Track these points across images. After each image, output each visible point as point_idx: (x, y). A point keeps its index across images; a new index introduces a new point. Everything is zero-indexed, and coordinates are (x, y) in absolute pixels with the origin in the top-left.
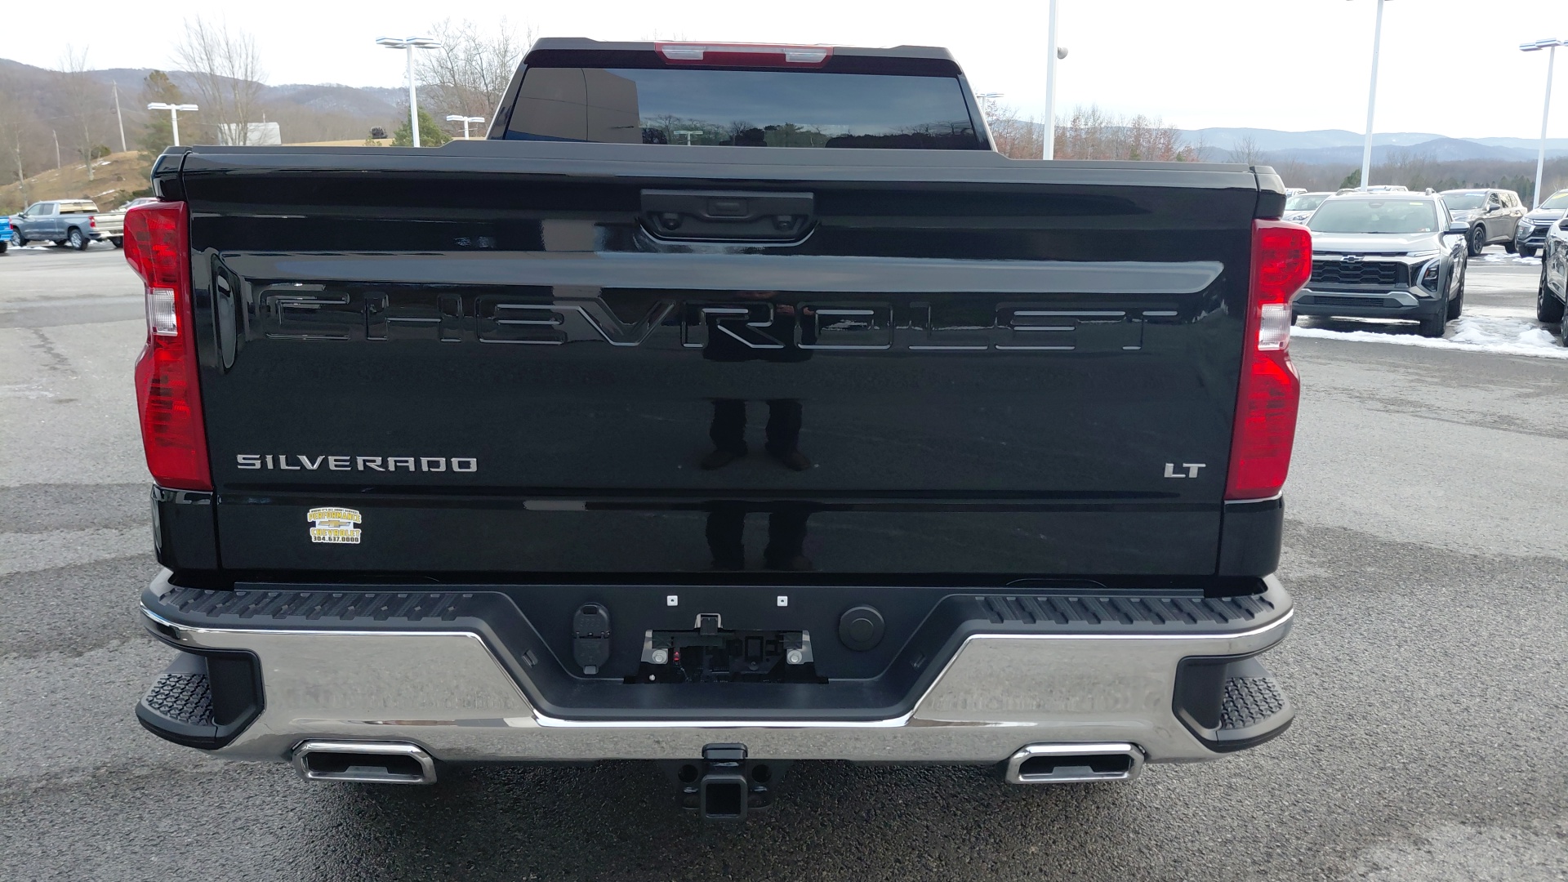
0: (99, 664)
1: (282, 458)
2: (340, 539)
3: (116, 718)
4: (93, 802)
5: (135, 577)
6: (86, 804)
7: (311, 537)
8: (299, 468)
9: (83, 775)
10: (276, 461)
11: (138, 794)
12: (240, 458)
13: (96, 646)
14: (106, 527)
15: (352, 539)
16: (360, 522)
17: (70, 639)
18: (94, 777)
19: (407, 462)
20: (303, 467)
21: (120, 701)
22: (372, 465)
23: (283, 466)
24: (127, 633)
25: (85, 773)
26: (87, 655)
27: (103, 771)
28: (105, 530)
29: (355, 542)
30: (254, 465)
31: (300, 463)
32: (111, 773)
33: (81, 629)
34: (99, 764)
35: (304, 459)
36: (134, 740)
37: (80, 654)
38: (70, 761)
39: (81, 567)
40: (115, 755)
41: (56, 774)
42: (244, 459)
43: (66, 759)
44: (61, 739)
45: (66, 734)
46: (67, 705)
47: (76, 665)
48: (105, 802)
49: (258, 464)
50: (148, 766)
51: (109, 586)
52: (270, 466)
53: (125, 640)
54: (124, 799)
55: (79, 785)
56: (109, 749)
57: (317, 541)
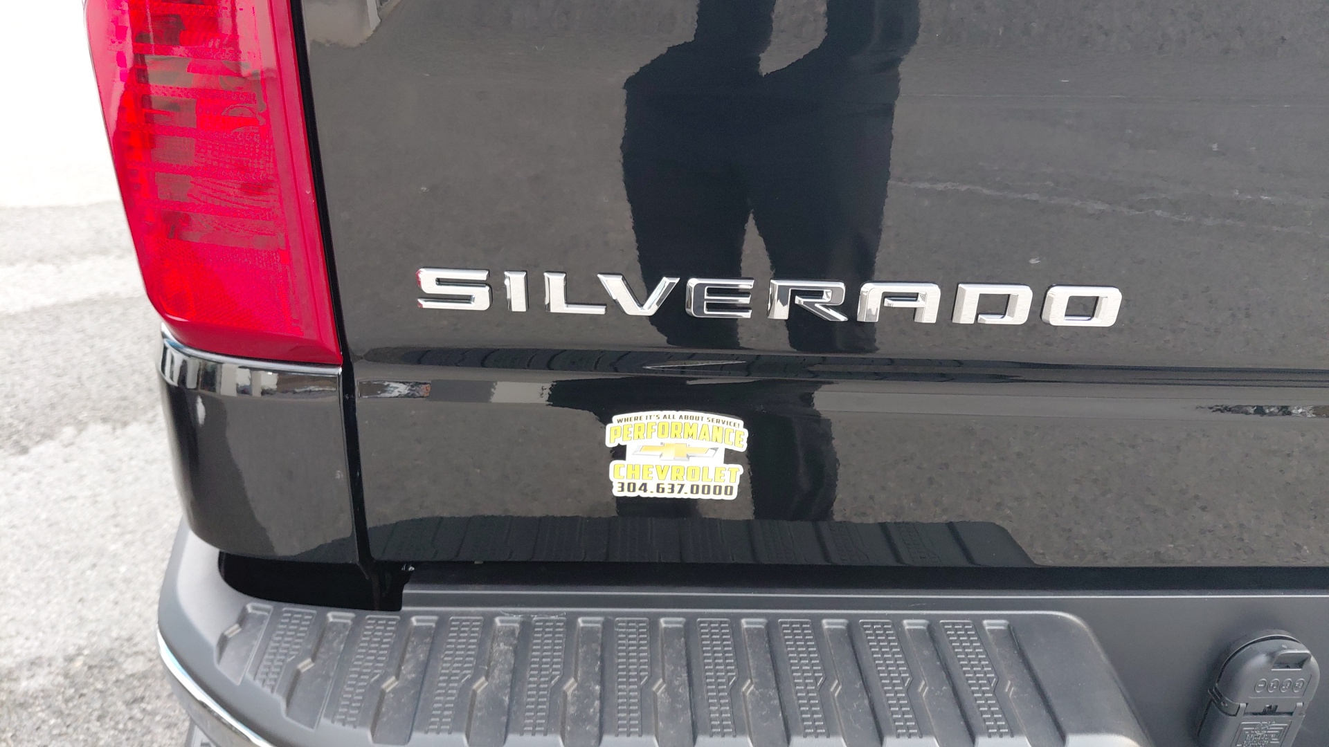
0: (52, 467)
1: (555, 284)
2: (687, 489)
3: (86, 562)
4: (71, 730)
5: (83, 331)
6: (60, 735)
7: (610, 485)
8: (600, 310)
9: (50, 673)
10: (535, 291)
11: (136, 712)
12: (428, 279)
13: (47, 436)
14: (41, 261)
15: (718, 490)
16: (742, 447)
17: (10, 425)
18: (66, 676)
19: (914, 297)
20: (613, 306)
21: (88, 530)
22: (818, 305)
23: (556, 299)
24: (83, 416)
25: (53, 669)
26: (35, 451)
27: (79, 663)
28: (40, 266)
29: (723, 497)
30: (468, 299)
31: (601, 297)
32: (90, 668)
33: (24, 411)
34: (71, 650)
35: (615, 286)
36: (116, 603)
37: (25, 451)
38: (28, 644)
39: (14, 317)
40: (92, 633)
41: (10, 672)
42: (440, 282)
43: (21, 640)
44: (12, 601)
45: (18, 593)
46: (15, 538)
47: (21, 469)
48: (88, 729)
49: (481, 300)
50: (143, 653)
51: (53, 343)
52: (518, 303)
53: (81, 426)
54: (117, 723)
55: (45, 694)
56: (82, 620)
57: (626, 494)
